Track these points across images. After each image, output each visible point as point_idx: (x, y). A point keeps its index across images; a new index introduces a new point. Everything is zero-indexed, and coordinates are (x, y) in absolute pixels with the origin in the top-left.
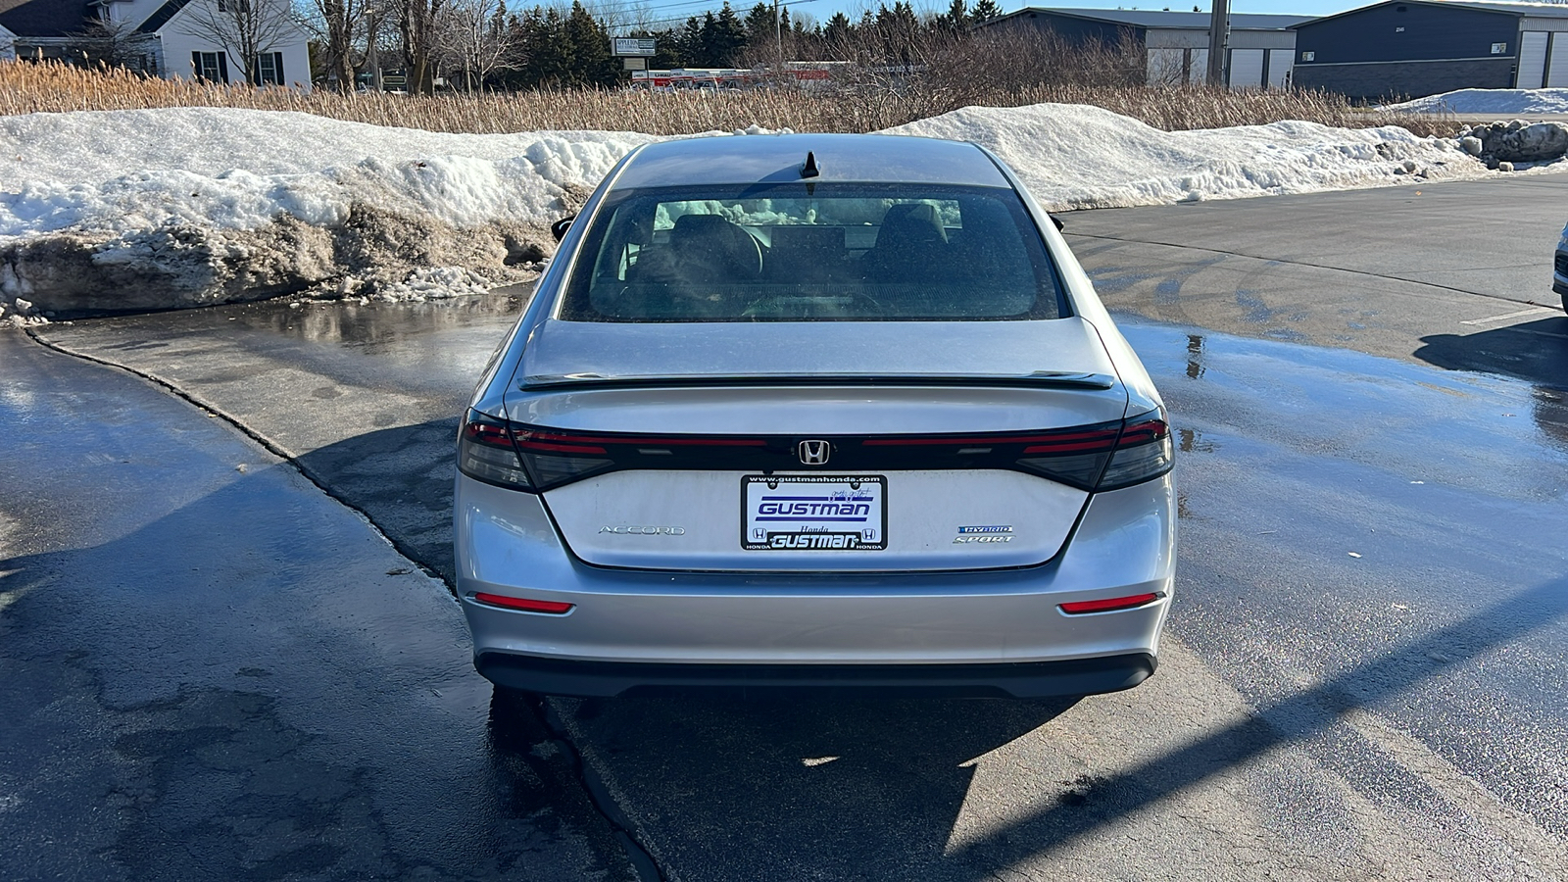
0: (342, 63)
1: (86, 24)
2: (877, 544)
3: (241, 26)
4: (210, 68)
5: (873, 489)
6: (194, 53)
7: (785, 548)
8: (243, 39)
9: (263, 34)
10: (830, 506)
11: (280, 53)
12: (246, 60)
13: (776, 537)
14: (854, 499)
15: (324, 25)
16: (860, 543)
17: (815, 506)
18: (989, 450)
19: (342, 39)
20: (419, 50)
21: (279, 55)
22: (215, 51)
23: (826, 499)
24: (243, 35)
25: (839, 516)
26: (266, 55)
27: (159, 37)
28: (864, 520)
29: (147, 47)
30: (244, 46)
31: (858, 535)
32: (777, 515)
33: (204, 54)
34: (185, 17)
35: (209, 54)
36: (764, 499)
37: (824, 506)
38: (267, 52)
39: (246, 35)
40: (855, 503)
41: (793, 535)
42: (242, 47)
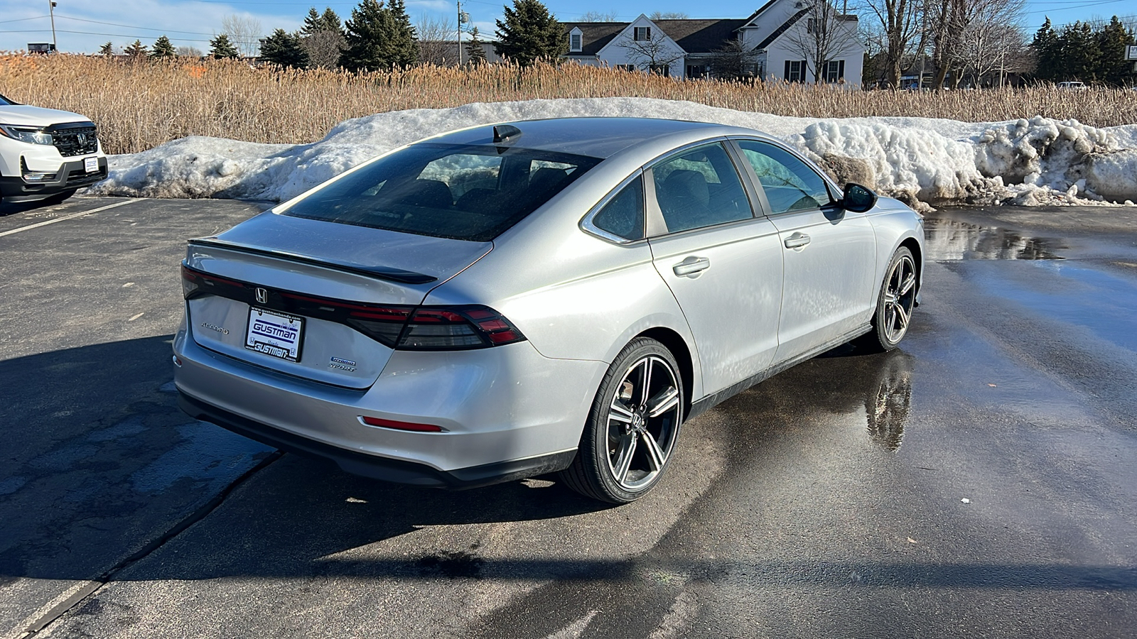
0: (894, 67)
1: (724, 44)
2: (294, 358)
3: (818, 43)
4: (794, 72)
5: (297, 324)
6: (786, 61)
7: (259, 351)
8: (818, 51)
9: (831, 48)
10: (281, 331)
11: (843, 61)
12: (817, 66)
13: (257, 344)
14: (291, 329)
15: (885, 41)
16: (288, 356)
17: (275, 329)
18: (333, 310)
19: (896, 50)
20: (944, 59)
21: (842, 62)
22: (800, 60)
23: (279, 326)
24: (818, 49)
25: (283, 338)
26: (833, 62)
27: (766, 52)
28: (292, 342)
29: (758, 58)
30: (818, 56)
31: (288, 351)
32: (260, 331)
33: (792, 62)
34: (785, 38)
35: (795, 62)
36: (257, 320)
37: (279, 330)
38: (832, 60)
39: (820, 49)
40: (291, 332)
41: (264, 344)
42: (816, 57)
